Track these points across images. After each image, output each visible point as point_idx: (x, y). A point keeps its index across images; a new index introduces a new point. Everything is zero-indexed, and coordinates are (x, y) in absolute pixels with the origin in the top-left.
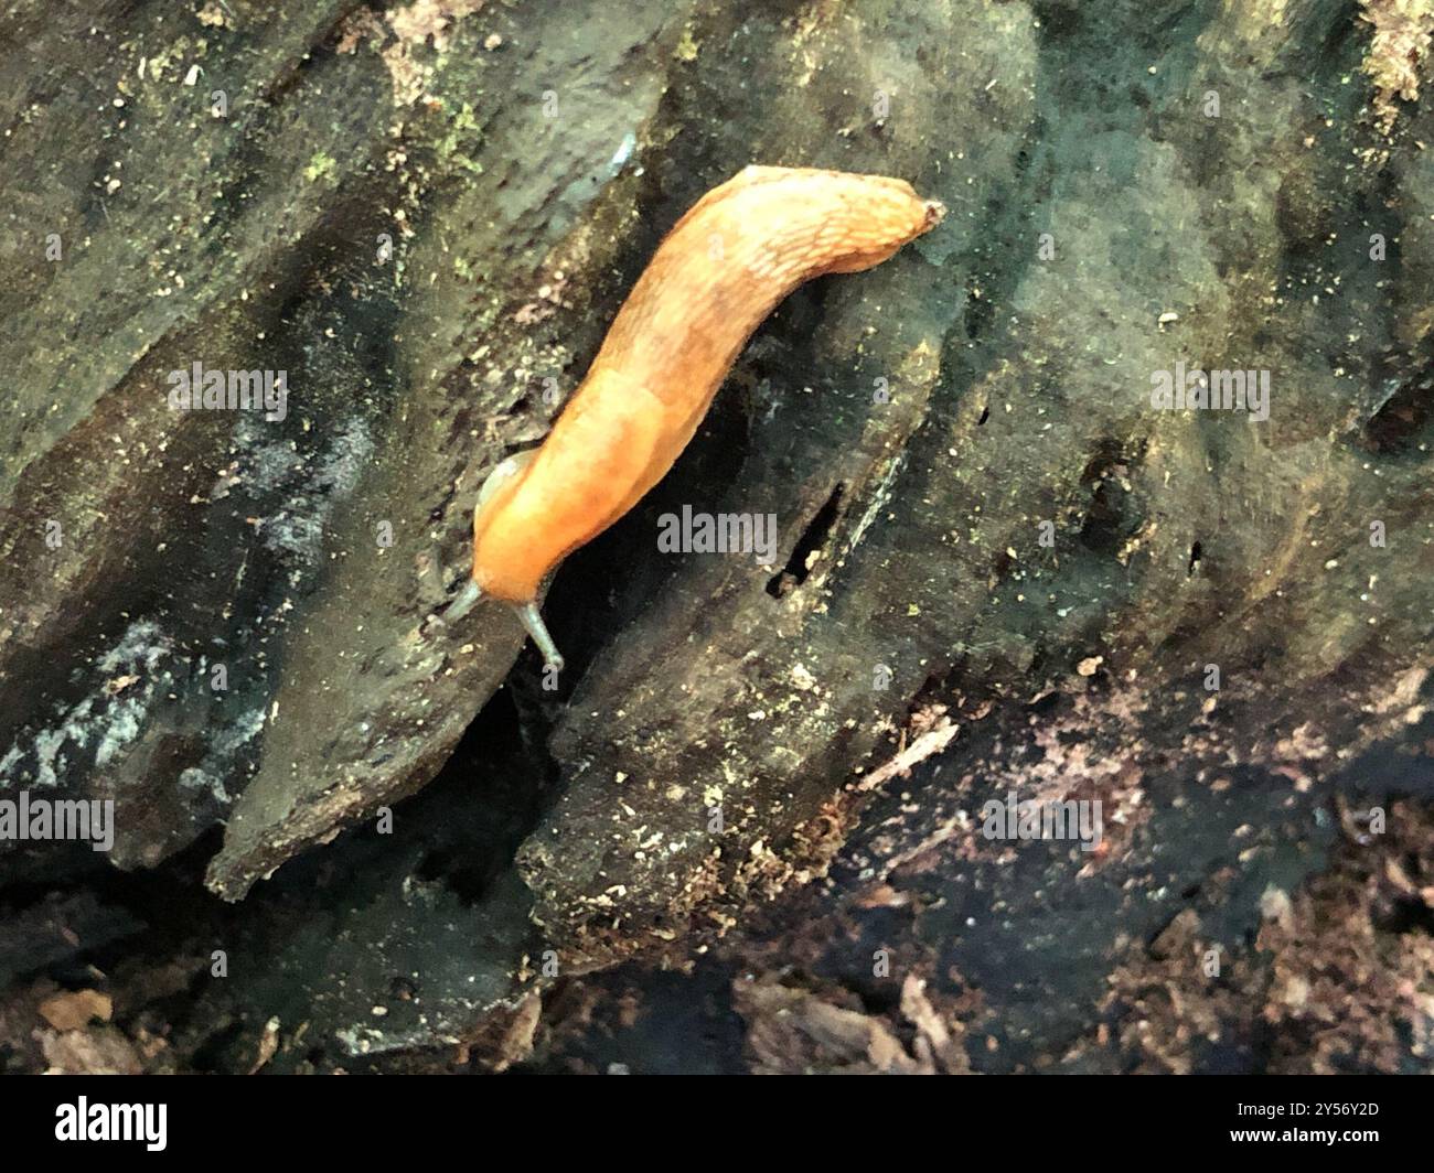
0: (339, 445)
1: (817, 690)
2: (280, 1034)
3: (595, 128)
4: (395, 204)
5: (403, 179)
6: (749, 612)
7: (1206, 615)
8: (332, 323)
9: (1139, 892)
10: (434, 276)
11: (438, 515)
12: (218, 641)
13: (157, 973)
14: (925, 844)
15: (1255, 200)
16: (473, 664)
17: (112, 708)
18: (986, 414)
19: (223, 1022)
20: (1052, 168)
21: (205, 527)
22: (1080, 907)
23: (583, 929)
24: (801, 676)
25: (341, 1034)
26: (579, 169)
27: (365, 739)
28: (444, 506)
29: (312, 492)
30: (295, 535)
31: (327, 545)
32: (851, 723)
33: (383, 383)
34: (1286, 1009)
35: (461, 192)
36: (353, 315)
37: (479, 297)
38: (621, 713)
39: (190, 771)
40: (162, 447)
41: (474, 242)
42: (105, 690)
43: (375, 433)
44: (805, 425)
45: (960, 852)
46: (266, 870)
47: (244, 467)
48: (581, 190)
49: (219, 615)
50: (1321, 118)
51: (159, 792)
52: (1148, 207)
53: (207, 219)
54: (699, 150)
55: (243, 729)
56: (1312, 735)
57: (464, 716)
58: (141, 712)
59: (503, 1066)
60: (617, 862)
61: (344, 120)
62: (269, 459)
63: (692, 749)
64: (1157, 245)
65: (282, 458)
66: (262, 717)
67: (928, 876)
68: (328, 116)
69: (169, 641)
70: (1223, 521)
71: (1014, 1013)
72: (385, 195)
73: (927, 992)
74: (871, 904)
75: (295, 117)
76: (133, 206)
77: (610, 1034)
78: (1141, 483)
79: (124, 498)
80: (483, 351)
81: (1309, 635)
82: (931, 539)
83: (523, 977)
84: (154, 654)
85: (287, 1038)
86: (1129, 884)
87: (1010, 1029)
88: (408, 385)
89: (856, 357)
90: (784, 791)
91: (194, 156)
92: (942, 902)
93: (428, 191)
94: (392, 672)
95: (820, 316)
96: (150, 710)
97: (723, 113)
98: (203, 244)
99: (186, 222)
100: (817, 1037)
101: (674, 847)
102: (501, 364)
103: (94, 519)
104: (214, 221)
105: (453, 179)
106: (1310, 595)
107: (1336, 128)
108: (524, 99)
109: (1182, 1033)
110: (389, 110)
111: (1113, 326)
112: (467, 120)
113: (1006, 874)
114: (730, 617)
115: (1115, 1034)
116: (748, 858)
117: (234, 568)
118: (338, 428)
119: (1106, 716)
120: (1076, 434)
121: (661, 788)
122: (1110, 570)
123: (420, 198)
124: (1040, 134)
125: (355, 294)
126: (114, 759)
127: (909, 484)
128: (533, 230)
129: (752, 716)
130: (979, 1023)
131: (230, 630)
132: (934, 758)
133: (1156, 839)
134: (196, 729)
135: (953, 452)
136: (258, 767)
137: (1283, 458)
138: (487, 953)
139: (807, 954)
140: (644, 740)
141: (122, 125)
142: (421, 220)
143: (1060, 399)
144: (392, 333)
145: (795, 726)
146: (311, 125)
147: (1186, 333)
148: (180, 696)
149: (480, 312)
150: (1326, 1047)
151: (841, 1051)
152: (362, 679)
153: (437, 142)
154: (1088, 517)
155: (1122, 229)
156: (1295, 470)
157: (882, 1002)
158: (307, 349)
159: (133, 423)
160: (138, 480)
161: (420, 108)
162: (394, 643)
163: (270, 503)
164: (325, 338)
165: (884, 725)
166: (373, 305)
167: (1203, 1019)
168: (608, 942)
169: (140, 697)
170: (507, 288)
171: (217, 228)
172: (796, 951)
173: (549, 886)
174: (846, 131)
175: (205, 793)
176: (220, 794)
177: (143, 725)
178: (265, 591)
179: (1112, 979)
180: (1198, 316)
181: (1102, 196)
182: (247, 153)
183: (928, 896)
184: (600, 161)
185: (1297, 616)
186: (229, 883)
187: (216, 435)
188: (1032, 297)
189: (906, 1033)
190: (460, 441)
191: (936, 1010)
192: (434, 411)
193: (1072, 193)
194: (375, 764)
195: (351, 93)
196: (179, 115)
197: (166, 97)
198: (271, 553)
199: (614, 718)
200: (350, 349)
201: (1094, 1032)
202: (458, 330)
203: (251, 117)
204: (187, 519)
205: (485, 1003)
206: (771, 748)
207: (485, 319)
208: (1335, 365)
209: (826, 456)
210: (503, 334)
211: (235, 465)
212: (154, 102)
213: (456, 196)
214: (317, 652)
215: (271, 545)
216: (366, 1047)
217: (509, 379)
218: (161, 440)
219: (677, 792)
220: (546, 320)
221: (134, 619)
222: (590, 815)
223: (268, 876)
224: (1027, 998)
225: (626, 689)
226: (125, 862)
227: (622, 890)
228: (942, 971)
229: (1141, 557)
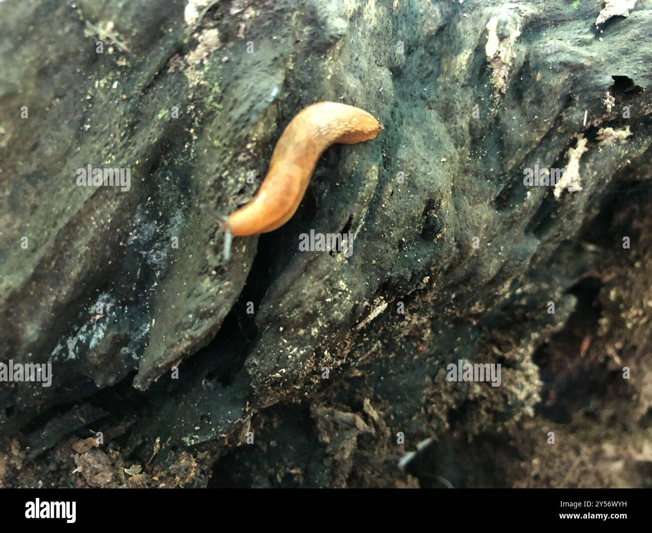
0: (172, 221)
1: (347, 290)
2: (160, 443)
3: (264, 84)
4: (190, 127)
5: (193, 116)
6: (325, 262)
7: (457, 261)
8: (169, 175)
9: (431, 363)
10: (206, 151)
11: (212, 237)
12: (131, 299)
13: (114, 429)
14: (369, 353)
15: (463, 123)
16: (229, 289)
17: (95, 327)
18: (392, 193)
19: (140, 442)
20: (402, 116)
21: (125, 256)
22: (414, 369)
23: (269, 388)
24: (342, 284)
25: (184, 439)
26: (260, 98)
27: (191, 321)
28: (214, 233)
29: (163, 240)
30: (157, 258)
31: (168, 260)
32: (357, 302)
33: (188, 195)
34: (474, 394)
35: (215, 117)
36: (176, 171)
37: (225, 152)
38: (281, 305)
39: (124, 348)
40: (109, 221)
41: (221, 133)
42: (92, 321)
43: (185, 215)
44: (336, 197)
45: (377, 356)
46: (155, 377)
47: (139, 232)
48: (261, 105)
49: (131, 289)
50: (480, 98)
51: (113, 356)
52: (432, 127)
53: (123, 134)
54: (296, 101)
55: (142, 331)
56: (481, 304)
57: (227, 309)
58: (105, 327)
59: (239, 444)
60: (282, 360)
61: (171, 95)
62: (147, 229)
63: (308, 314)
64: (436, 138)
65: (152, 228)
66: (149, 326)
67: (368, 364)
68: (165, 95)
69: (114, 300)
70: (461, 229)
71: (398, 406)
72: (187, 123)
73: (371, 402)
74: (352, 375)
75: (153, 98)
76: (95, 133)
77: (269, 432)
78: (440, 214)
79: (96, 241)
80: (226, 173)
81: (485, 267)
82: (377, 236)
83: (247, 410)
84: (109, 306)
85: (164, 444)
86: (428, 360)
87: (397, 411)
88: (197, 192)
89: (353, 172)
90: (336, 330)
91: (117, 113)
92: (373, 372)
93: (202, 120)
94: (199, 295)
95: (339, 158)
96: (109, 327)
97: (303, 88)
98: (121, 144)
99: (115, 136)
100: (339, 422)
101: (302, 352)
102: (233, 177)
103: (85, 250)
104: (125, 135)
105: (211, 113)
106: (484, 255)
107: (485, 100)
108: (237, 78)
109: (445, 407)
110: (188, 89)
111: (428, 163)
112: (216, 89)
113: (392, 361)
114: (318, 265)
115: (426, 410)
116: (323, 356)
117: (136, 270)
118: (172, 214)
119: (423, 302)
120: (421, 198)
121: (296, 331)
122: (432, 245)
123: (199, 123)
124: (397, 106)
125: (176, 163)
126: (96, 346)
127: (370, 218)
128: (244, 121)
129: (327, 300)
130: (388, 411)
131: (136, 294)
132: (380, 315)
133: (435, 344)
134: (125, 332)
135: (383, 206)
136: (148, 344)
137: (476, 209)
138: (234, 402)
139: (332, 395)
140: (290, 312)
141: (90, 106)
142: (200, 132)
143: (415, 187)
144: (190, 176)
145: (341, 303)
146: (159, 99)
147: (448, 165)
148: (119, 321)
149: (225, 158)
150: (484, 406)
151: (346, 426)
152: (188, 300)
153: (205, 99)
154: (423, 229)
155: (426, 134)
156: (479, 213)
157: (357, 408)
158: (160, 186)
159: (98, 212)
160: (101, 234)
161: (199, 86)
162: (199, 285)
163: (148, 246)
164: (166, 181)
165: (366, 303)
166: (183, 166)
167: (451, 401)
168: (278, 391)
169: (104, 322)
170: (235, 146)
171: (126, 138)
172: (329, 395)
173: (258, 373)
174: (342, 98)
175: (130, 355)
176: (135, 357)
177: (106, 332)
178: (147, 279)
179: (425, 392)
180: (451, 160)
181: (417, 124)
182: (136, 112)
183: (369, 371)
184: (267, 95)
185: (480, 262)
186: (142, 383)
187: (128, 219)
188: (403, 153)
189: (366, 417)
190: (219, 208)
191: (374, 409)
192: (209, 198)
193: (409, 124)
194: (195, 330)
195: (173, 86)
196: (111, 99)
197: (106, 93)
198: (148, 266)
199: (279, 307)
200: (175, 183)
201: (420, 410)
202: (217, 165)
203: (137, 98)
204: (118, 251)
205: (234, 421)
206: (333, 312)
207: (227, 161)
208: (487, 179)
209: (345, 207)
210: (233, 166)
211: (135, 231)
212: (102, 96)
213: (213, 119)
214: (168, 297)
215: (149, 262)
216: (193, 442)
217: (237, 182)
218: (108, 218)
219: (302, 332)
220: (248, 160)
221: (100, 293)
222: (271, 344)
223: (156, 380)
224: (401, 401)
225: (282, 296)
226: (102, 385)
227: (284, 371)
228: (375, 396)
229: (442, 239)
